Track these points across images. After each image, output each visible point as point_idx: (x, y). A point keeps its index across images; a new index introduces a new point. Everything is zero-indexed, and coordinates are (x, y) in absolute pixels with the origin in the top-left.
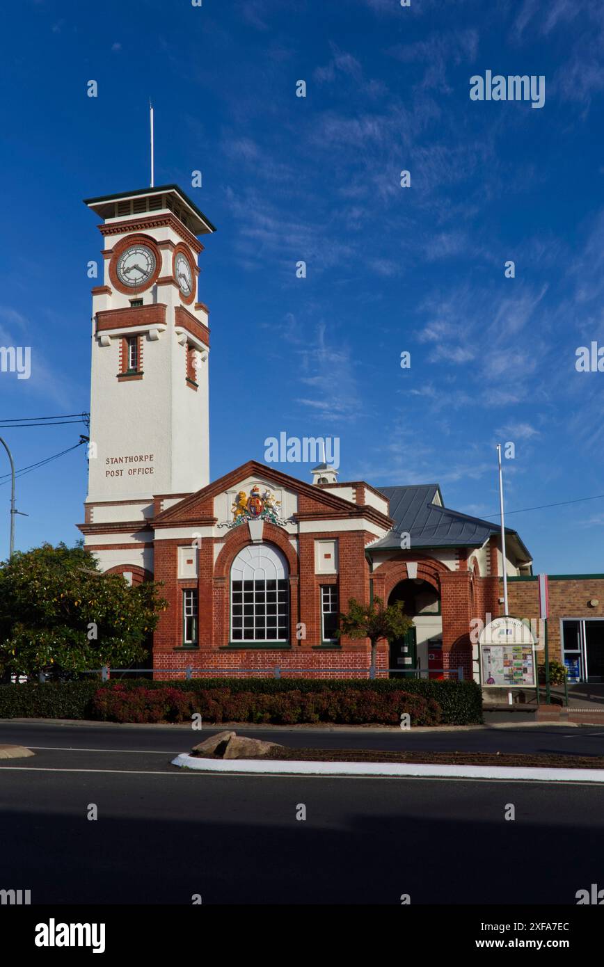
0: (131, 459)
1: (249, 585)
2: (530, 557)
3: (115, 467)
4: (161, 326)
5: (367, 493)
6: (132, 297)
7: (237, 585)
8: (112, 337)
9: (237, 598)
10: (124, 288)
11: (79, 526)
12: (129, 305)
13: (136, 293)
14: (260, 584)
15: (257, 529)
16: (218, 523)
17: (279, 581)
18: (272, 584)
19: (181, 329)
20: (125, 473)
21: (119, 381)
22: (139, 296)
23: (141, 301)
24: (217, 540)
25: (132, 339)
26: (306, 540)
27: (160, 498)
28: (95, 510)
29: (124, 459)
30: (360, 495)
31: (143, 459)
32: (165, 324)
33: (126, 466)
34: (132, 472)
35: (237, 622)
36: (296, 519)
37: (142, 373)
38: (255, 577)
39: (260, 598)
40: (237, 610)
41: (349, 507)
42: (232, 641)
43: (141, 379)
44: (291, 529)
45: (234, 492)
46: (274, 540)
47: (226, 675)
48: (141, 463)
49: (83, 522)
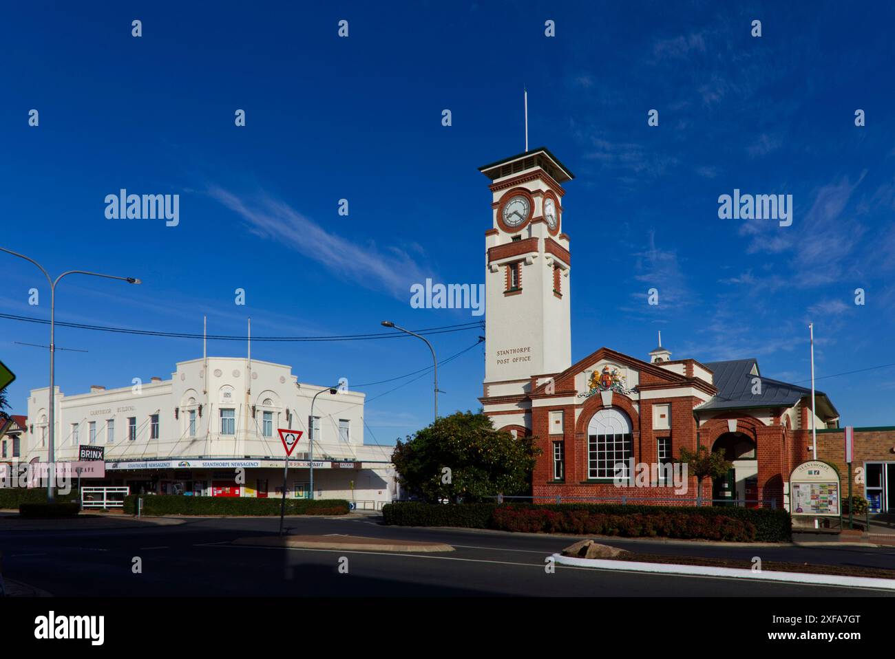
0: (514, 351)
1: (601, 438)
2: (837, 414)
3: (504, 357)
4: (534, 254)
5: (695, 367)
6: (514, 235)
7: (593, 438)
8: (499, 265)
9: (593, 447)
10: (507, 229)
11: (480, 399)
12: (511, 241)
13: (516, 231)
14: (610, 438)
15: (607, 397)
16: (578, 394)
17: (625, 435)
18: (619, 437)
19: (549, 255)
20: (511, 361)
21: (505, 296)
22: (518, 233)
23: (519, 237)
24: (578, 406)
25: (514, 266)
26: (646, 405)
27: (535, 378)
28: (491, 388)
29: (510, 352)
30: (689, 370)
31: (523, 351)
32: (538, 252)
33: (511, 356)
34: (515, 360)
35: (593, 465)
36: (637, 389)
37: (521, 289)
38: (606, 432)
39: (610, 447)
40: (593, 456)
41: (680, 379)
42: (590, 478)
43: (521, 293)
44: (634, 397)
45: (589, 371)
46: (621, 405)
47: (585, 501)
48: (523, 353)
49: (482, 397)
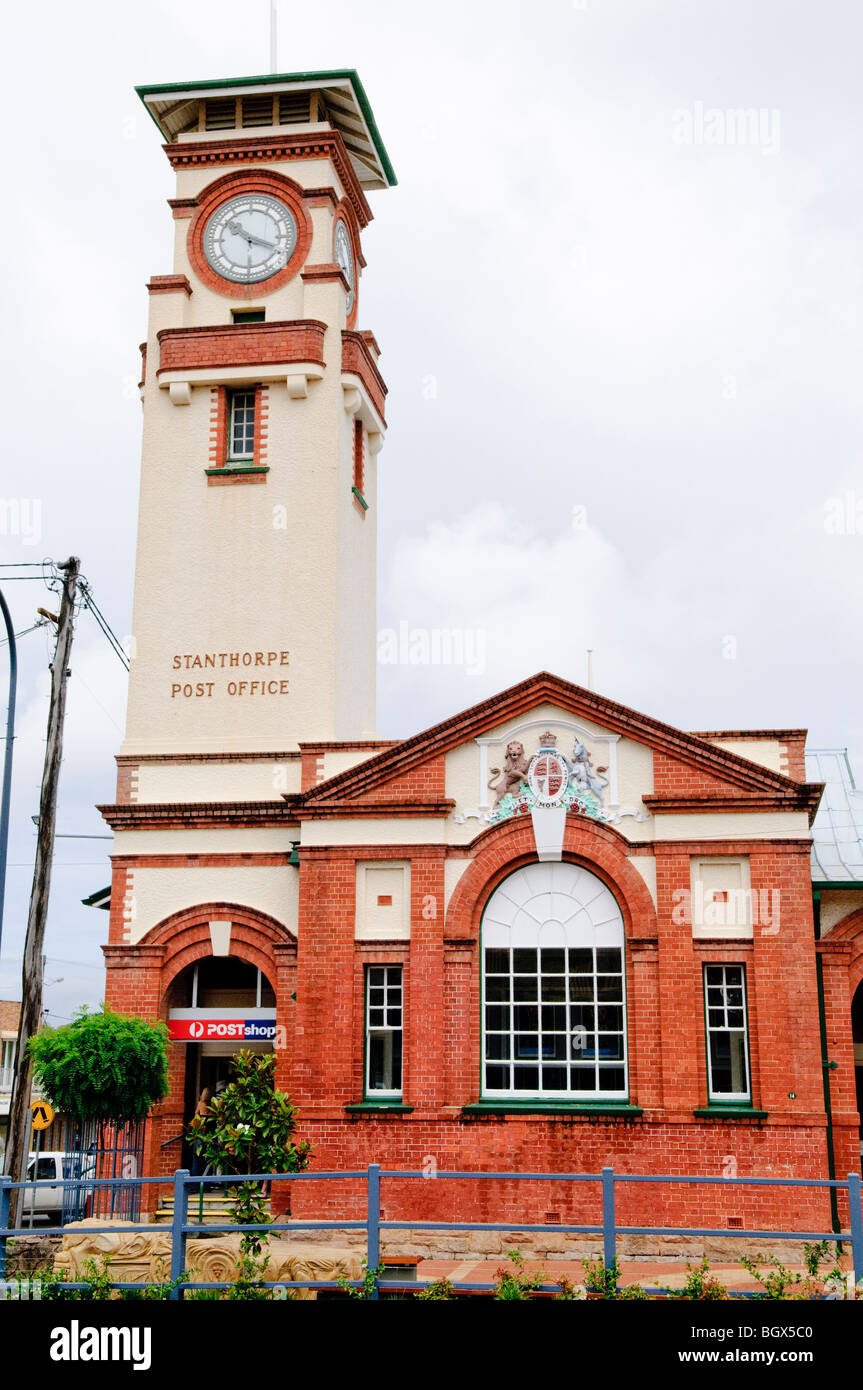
0: (234, 660)
1: (525, 958)
3: (194, 676)
4: (312, 369)
6: (242, 305)
8: (193, 387)
9: (497, 989)
10: (221, 283)
11: (104, 809)
12: (228, 320)
13: (248, 296)
14: (553, 958)
16: (458, 812)
17: (602, 951)
18: (582, 958)
19: (352, 380)
20: (220, 691)
21: (210, 484)
22: (255, 304)
23: (260, 314)
24: (456, 851)
25: (240, 399)
26: (675, 856)
27: (313, 749)
28: (144, 772)
29: (218, 660)
30: (797, 758)
31: (265, 659)
32: (323, 365)
33: (221, 676)
34: (236, 689)
35: (498, 1047)
37: (264, 471)
38: (540, 940)
39: (553, 989)
40: (497, 1018)
43: (264, 481)
44: (638, 830)
45: (497, 742)
46: (591, 854)
48: (263, 669)
49: (112, 801)
